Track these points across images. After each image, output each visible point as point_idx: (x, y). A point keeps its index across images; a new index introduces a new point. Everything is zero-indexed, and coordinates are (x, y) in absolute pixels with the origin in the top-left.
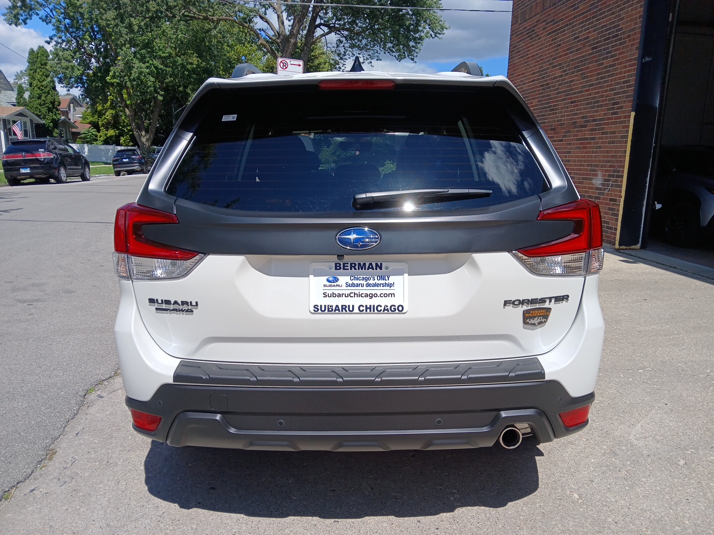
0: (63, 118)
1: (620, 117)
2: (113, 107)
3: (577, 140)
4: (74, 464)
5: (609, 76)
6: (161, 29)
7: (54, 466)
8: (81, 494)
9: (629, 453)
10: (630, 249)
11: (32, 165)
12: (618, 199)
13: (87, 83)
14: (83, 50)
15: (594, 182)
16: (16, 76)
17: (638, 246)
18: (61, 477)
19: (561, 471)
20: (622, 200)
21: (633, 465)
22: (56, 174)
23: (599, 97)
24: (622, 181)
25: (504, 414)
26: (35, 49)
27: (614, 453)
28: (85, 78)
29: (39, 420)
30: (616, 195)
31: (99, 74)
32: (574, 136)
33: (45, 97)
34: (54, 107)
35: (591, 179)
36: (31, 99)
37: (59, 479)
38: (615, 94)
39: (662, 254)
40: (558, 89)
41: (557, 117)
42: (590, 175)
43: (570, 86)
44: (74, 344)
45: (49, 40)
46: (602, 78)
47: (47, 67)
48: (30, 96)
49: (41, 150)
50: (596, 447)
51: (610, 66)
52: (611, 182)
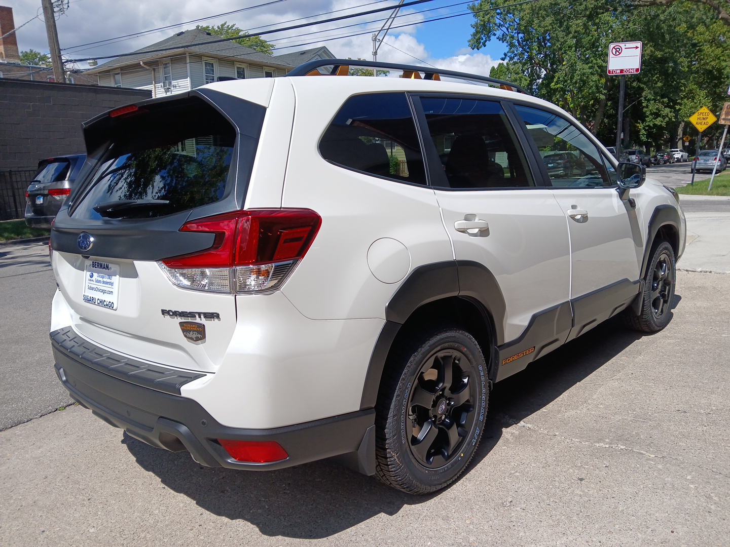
6: (608, 25)
26: (495, 67)
45: (504, 56)
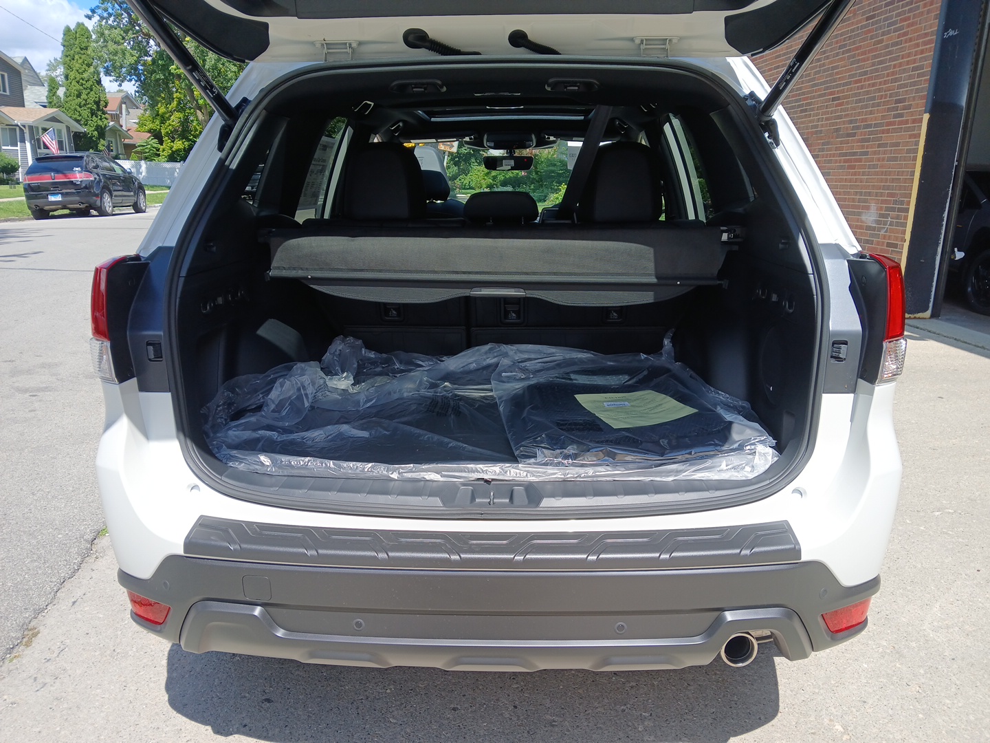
0: (112, 123)
1: (906, 122)
2: (180, 108)
3: (841, 155)
4: (62, 654)
5: (891, 60)
7: (31, 657)
8: (65, 705)
9: (922, 654)
10: (915, 318)
11: (64, 191)
12: (899, 243)
13: (145, 75)
14: (137, 28)
15: (864, 217)
16: (48, 65)
17: (928, 313)
18: (39, 676)
19: (814, 683)
20: (906, 245)
21: (929, 675)
22: (98, 203)
23: (875, 91)
24: (906, 218)
25: (729, 616)
26: (72, 27)
27: (898, 653)
28: (140, 67)
29: (18, 580)
30: (897, 238)
31: (160, 62)
32: (837, 149)
33: (87, 95)
34: (98, 109)
35: (859, 214)
36: (67, 97)
37: (35, 679)
38: (900, 87)
39: (964, 326)
40: (814, 79)
41: (810, 122)
42: (858, 207)
43: (831, 75)
44: (88, 458)
45: (90, 13)
46: (881, 62)
47: (89, 52)
48: (65, 93)
49: (77, 169)
50: (870, 642)
51: (893, 45)
52: (889, 219)
